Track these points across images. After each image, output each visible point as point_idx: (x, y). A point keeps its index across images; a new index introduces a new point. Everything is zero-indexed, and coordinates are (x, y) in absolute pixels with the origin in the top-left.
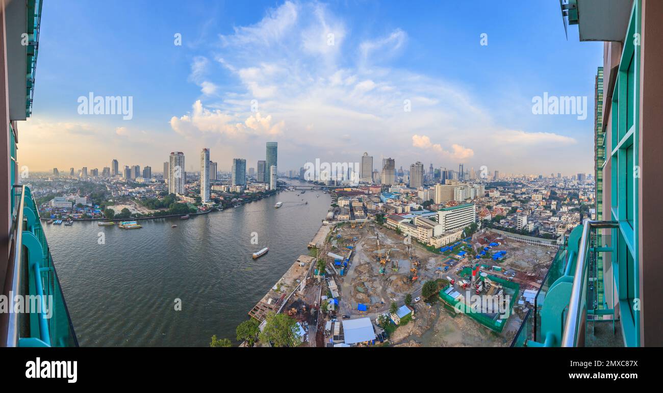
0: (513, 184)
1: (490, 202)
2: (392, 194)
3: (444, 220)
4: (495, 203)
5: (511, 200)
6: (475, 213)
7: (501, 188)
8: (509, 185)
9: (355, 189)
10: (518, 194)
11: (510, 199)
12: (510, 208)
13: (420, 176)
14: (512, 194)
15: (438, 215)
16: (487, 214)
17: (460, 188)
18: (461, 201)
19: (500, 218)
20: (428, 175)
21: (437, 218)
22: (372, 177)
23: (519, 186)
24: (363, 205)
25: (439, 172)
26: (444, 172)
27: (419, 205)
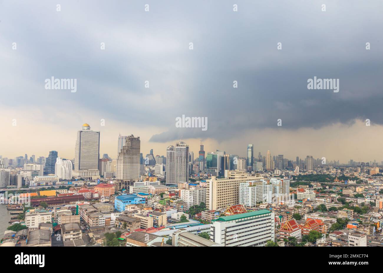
0: (340, 179)
1: (298, 208)
2: (136, 196)
3: (224, 236)
4: (307, 210)
5: (337, 206)
6: (273, 225)
7: (317, 185)
8: (332, 180)
9: (64, 192)
10: (348, 196)
11: (333, 205)
12: (335, 220)
13: (184, 164)
14: (338, 197)
15: (214, 228)
16: (294, 227)
17: (248, 184)
18: (250, 205)
19: (317, 236)
20: (197, 163)
21: (212, 233)
22: (99, 168)
23: (351, 182)
24: (82, 220)
25: (214, 158)
26: (223, 159)
27: (181, 214)
